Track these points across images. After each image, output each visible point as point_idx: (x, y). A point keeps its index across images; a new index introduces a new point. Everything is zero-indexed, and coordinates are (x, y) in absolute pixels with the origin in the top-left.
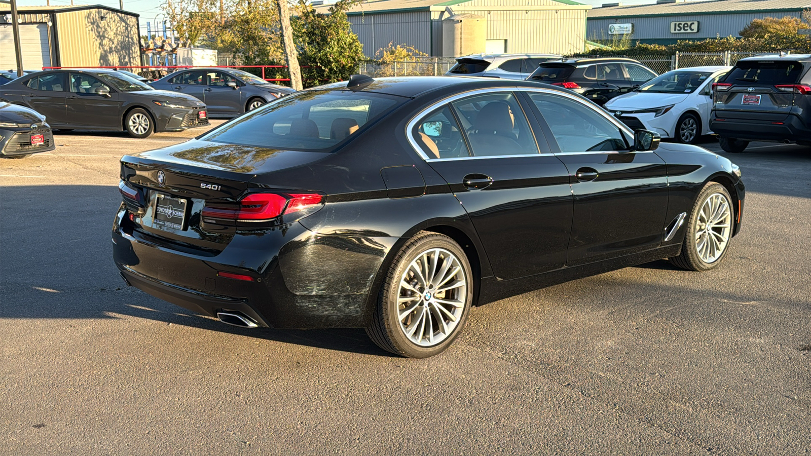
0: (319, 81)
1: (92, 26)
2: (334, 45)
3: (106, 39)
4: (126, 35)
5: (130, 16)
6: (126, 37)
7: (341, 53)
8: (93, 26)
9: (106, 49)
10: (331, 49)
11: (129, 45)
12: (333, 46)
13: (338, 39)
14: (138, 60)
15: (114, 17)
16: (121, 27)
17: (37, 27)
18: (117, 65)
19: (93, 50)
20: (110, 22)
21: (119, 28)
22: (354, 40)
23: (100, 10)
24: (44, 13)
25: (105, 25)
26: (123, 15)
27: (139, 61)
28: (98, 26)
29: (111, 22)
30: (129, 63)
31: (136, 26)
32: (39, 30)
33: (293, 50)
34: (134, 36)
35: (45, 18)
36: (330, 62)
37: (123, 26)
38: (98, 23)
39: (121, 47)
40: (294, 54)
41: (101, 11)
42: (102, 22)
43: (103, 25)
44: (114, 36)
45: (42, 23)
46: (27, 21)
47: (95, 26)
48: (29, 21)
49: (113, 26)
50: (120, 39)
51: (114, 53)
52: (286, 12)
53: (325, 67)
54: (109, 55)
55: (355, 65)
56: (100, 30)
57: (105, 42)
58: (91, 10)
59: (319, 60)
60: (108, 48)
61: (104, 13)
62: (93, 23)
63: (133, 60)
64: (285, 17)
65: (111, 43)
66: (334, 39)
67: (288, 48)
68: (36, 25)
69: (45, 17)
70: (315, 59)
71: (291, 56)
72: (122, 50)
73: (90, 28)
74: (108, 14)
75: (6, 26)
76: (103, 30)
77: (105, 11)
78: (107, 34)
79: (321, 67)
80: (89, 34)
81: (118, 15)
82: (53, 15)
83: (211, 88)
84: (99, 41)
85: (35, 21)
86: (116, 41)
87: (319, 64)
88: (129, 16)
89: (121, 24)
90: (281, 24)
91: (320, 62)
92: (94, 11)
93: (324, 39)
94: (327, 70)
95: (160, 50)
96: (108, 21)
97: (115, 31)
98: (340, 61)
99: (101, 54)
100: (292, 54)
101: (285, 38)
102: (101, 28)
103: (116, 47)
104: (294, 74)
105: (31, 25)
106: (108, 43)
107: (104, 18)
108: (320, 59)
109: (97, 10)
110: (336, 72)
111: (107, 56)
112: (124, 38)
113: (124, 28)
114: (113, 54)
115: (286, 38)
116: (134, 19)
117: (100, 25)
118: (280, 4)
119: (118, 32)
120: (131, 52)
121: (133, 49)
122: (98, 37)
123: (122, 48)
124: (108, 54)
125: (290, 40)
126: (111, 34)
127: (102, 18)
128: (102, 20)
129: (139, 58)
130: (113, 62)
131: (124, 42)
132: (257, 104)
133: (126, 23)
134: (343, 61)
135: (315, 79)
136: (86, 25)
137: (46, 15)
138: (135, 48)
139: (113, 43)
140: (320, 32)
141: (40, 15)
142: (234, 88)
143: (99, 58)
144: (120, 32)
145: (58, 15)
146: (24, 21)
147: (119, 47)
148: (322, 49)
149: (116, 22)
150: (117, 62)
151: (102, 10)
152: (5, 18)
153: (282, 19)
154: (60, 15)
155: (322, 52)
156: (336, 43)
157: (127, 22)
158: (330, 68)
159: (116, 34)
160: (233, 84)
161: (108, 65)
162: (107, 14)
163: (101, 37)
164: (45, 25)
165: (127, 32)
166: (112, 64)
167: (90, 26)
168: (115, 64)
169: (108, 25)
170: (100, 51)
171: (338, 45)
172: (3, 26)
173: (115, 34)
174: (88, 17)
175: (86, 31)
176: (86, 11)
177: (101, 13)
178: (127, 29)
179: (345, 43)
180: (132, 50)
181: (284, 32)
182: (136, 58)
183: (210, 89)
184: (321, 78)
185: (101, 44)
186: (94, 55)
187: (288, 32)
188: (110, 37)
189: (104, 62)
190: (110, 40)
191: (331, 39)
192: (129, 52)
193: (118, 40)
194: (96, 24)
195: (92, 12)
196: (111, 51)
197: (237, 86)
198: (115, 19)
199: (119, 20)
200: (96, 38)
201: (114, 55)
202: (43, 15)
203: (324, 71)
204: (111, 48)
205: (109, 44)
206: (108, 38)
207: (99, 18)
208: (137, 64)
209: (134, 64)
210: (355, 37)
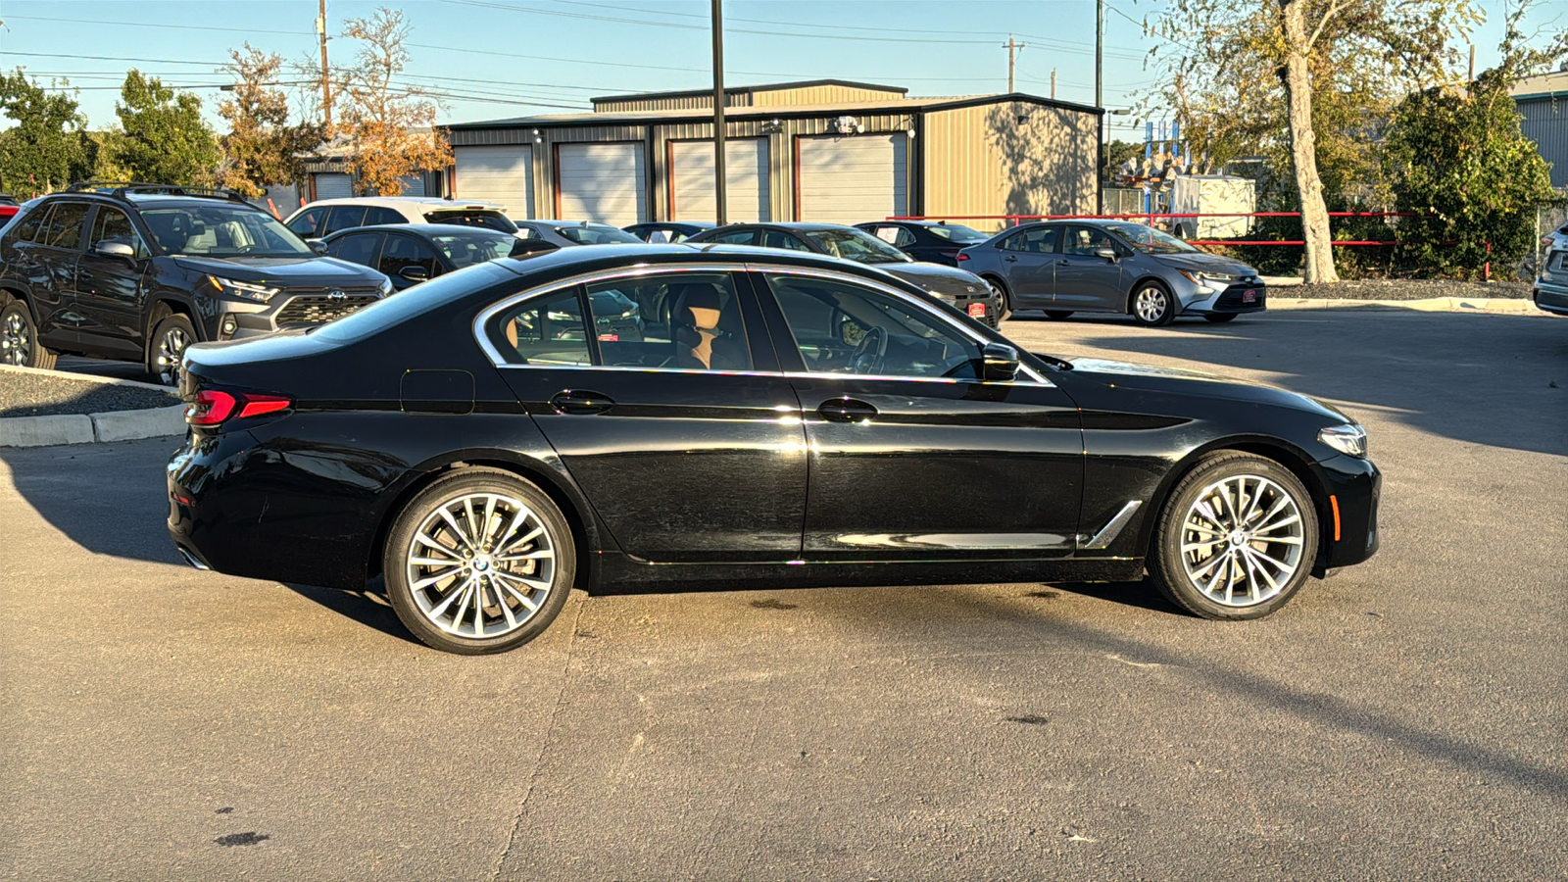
0: (1434, 245)
1: (998, 135)
2: (1473, 165)
3: (1027, 161)
4: (1072, 151)
5: (1084, 114)
6: (1071, 155)
7: (1489, 183)
8: (1001, 137)
9: (1022, 182)
10: (1465, 174)
11: (1076, 171)
12: (1470, 168)
13: (1484, 153)
14: (1093, 201)
15: (1048, 116)
16: (1062, 136)
17: (891, 140)
18: (1044, 213)
19: (996, 185)
20: (1038, 125)
21: (1056, 139)
22: (1525, 153)
23: (1019, 103)
24: (904, 114)
25: (1026, 134)
26: (1068, 112)
27: (1094, 204)
28: (1011, 136)
29: (1041, 127)
30: (1071, 209)
31: (1096, 134)
32: (892, 145)
33: (1312, 180)
34: (1089, 153)
35: (903, 123)
36: (1461, 204)
37: (1067, 134)
38: (1011, 129)
39: (1057, 175)
40: (1314, 188)
41: (1021, 105)
42: (1021, 127)
43: (1023, 133)
44: (1044, 153)
45: (899, 131)
46: (873, 128)
47: (1004, 136)
48: (877, 129)
49: (1044, 136)
50: (1055, 161)
51: (1041, 188)
52: (1302, 100)
53: (1447, 215)
54: (1031, 193)
55: (1521, 210)
56: (1015, 142)
57: (1023, 166)
58: (1000, 104)
59: (1434, 198)
60: (1028, 179)
61: (1027, 110)
62: (1000, 130)
63: (1081, 202)
64: (1299, 110)
65: (1036, 169)
66: (1475, 153)
67: (1301, 175)
68: (889, 137)
69: (904, 121)
70: (1425, 197)
71: (1308, 193)
72: (1058, 181)
73: (993, 139)
74: (1035, 112)
75: (837, 139)
76: (1022, 142)
77: (1029, 104)
78: (1029, 150)
79: (1438, 216)
80: (991, 151)
81: (1057, 113)
82: (918, 115)
83: (1069, 261)
84: (1009, 164)
85: (887, 128)
86: (1046, 165)
87: (1432, 209)
88: (1081, 114)
89: (1062, 129)
90: (1290, 125)
91: (1434, 205)
92: (1005, 106)
93: (1451, 153)
94: (1452, 221)
95: (1158, 180)
96: (1034, 125)
97: (1046, 144)
98: (1484, 202)
99: (1013, 190)
100: (1310, 189)
101: (1296, 155)
102: (1018, 140)
103: (1046, 176)
104: (1314, 231)
105: (880, 137)
106: (1029, 168)
107: (1024, 121)
108: (1437, 196)
109: (1009, 103)
110: (1474, 227)
111: (1025, 194)
112: (1065, 157)
113: (1068, 138)
114: (1038, 191)
115: (1298, 155)
116: (1092, 120)
117: (1016, 133)
118: (1291, 83)
119: (1054, 146)
120: (1078, 185)
121: (1084, 180)
122: (1008, 156)
123: (1059, 179)
124: (1027, 191)
125: (1308, 158)
126: (1038, 151)
127: (1021, 119)
128: (1020, 123)
129: (1095, 196)
130: (1037, 206)
131: (1064, 165)
132: (1151, 293)
133: (1074, 128)
134: (1493, 202)
135: (1423, 241)
136: (986, 133)
137: (906, 117)
138: (1087, 179)
139: (1041, 169)
140: (1442, 139)
141: (896, 117)
142: (1110, 260)
143: (1006, 198)
144: (1057, 146)
145: (928, 116)
146: (868, 130)
147: (1052, 177)
148: (1445, 175)
149: (1052, 126)
150: (1045, 206)
151: (1023, 103)
152: (836, 124)
153: (1292, 115)
154: (932, 117)
155: (1442, 181)
156: (1477, 162)
157: (1076, 126)
158: (1459, 218)
159: (1049, 150)
160: (1109, 253)
161: (1026, 212)
162: (1032, 110)
163: (1017, 157)
164: (903, 136)
165: (1073, 146)
166: (1033, 210)
167: (993, 135)
168: (1039, 210)
169: (1033, 132)
170: (1011, 184)
171: (1483, 164)
172: (832, 139)
173: (1046, 149)
174: (992, 117)
175: (984, 146)
176: (987, 106)
177: (1022, 108)
178: (1074, 139)
179: (1502, 161)
180: (1081, 182)
181: (1295, 143)
182: (1089, 199)
183: (1065, 261)
184: (1437, 239)
185: (1013, 171)
186: (996, 193)
187: (1304, 142)
188: (1034, 157)
189: (1017, 205)
190: (1036, 162)
191: (1467, 153)
192: (1074, 185)
193: (1052, 161)
194: (1007, 131)
195: (1000, 109)
196: (1035, 183)
197: (1117, 255)
198: (1050, 121)
199: (1058, 121)
200: (1004, 157)
201: (1040, 193)
202: (902, 116)
203: (1445, 224)
204: (1034, 179)
205: (1032, 170)
206: (1030, 158)
207: (1014, 118)
208: (1089, 209)
209: (1082, 211)
210: (1530, 147)
